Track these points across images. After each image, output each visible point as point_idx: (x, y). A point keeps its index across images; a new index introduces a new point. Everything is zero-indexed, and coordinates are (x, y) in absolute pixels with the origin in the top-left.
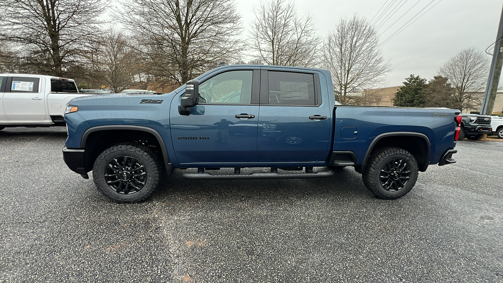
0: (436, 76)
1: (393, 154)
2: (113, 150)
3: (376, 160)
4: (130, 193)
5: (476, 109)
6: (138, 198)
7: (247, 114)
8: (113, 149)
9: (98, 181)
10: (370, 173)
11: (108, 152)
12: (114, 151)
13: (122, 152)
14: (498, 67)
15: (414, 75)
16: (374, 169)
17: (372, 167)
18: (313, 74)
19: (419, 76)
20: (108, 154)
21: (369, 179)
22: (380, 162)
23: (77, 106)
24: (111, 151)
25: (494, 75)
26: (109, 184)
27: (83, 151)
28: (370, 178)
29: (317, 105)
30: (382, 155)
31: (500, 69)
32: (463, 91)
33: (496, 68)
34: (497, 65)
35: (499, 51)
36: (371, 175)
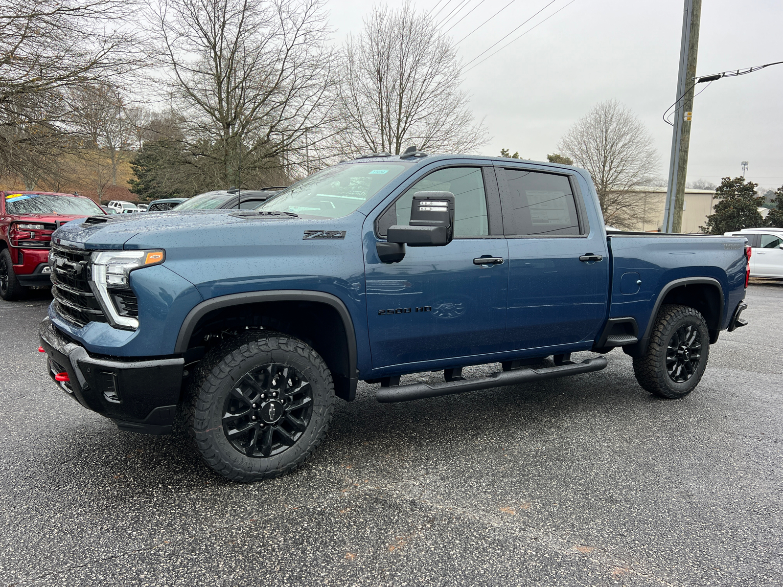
0: (551, 155)
1: (682, 316)
2: (248, 353)
3: (661, 330)
4: (274, 452)
5: (628, 226)
6: (293, 461)
7: (490, 256)
8: (248, 350)
9: (211, 432)
10: (653, 353)
11: (239, 358)
12: (251, 354)
13: (269, 353)
14: (683, 148)
15: (508, 150)
16: (659, 345)
17: (655, 342)
18: (568, 176)
19: (517, 153)
20: (237, 363)
21: (651, 365)
22: (667, 333)
23: (161, 249)
24: (245, 354)
25: (679, 163)
26: (231, 439)
27: (181, 361)
28: (654, 363)
29: (585, 236)
30: (667, 319)
31: (686, 152)
32: (605, 190)
33: (681, 150)
34: (681, 144)
35: (683, 120)
36: (655, 358)
